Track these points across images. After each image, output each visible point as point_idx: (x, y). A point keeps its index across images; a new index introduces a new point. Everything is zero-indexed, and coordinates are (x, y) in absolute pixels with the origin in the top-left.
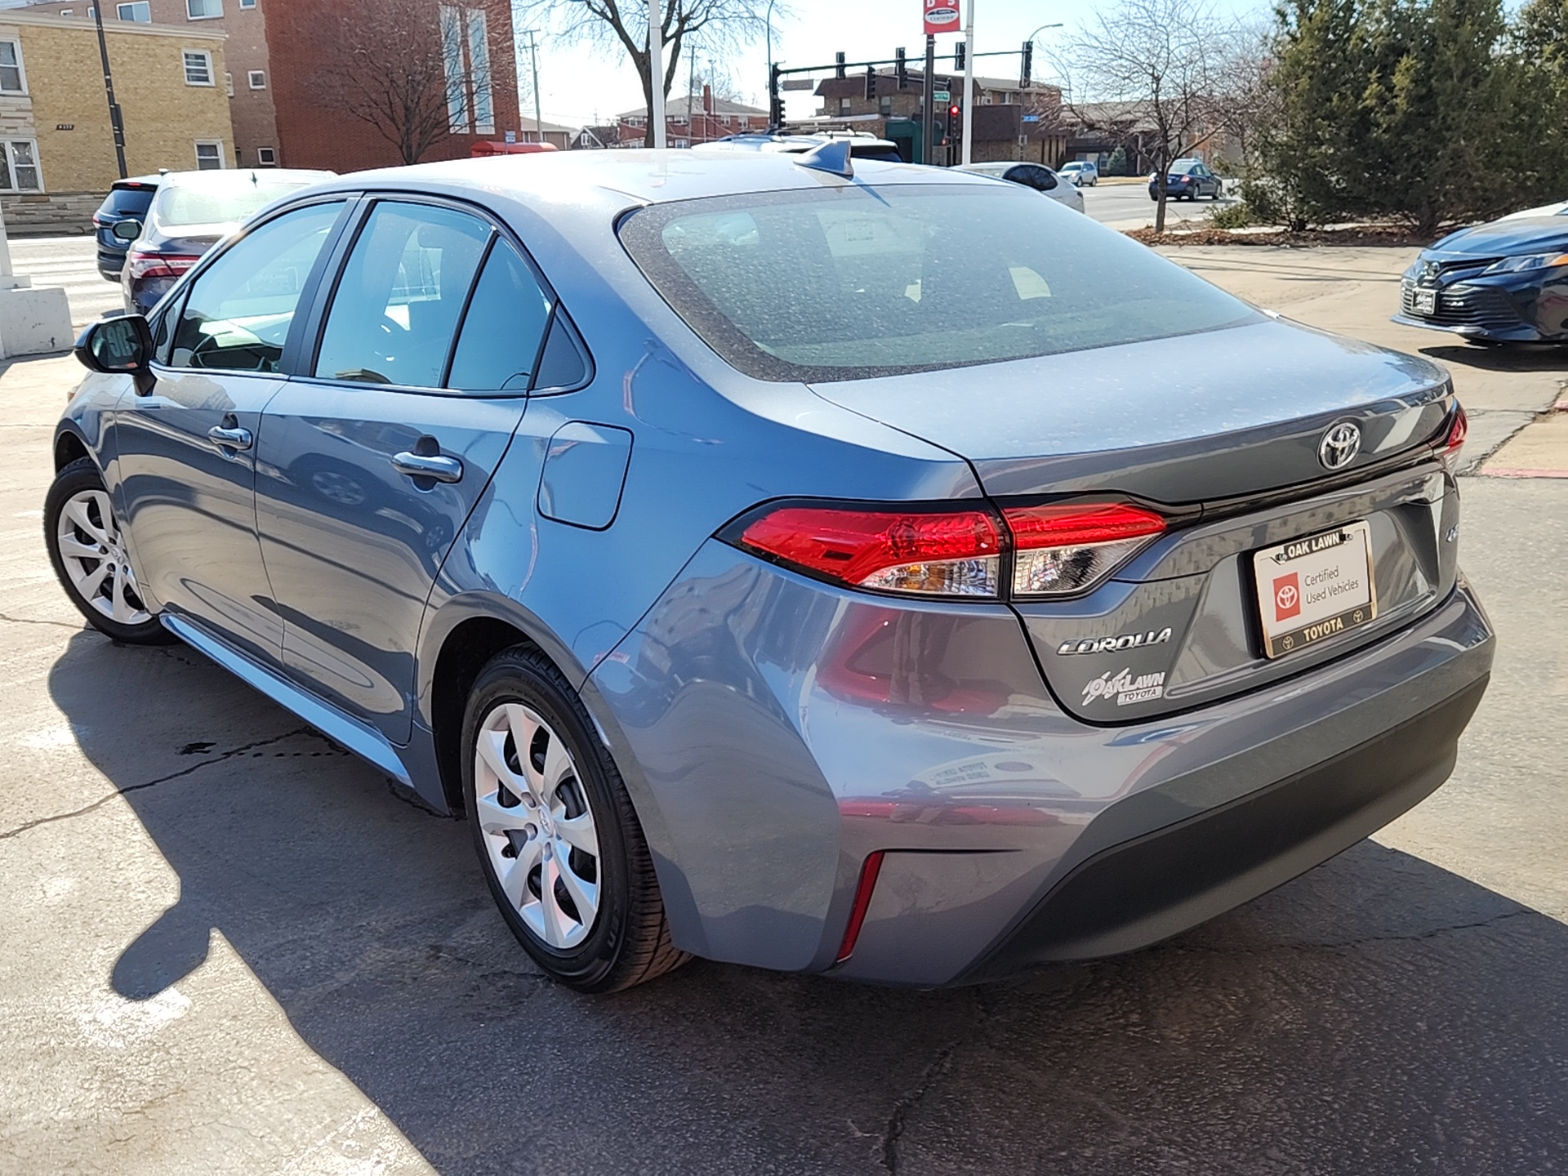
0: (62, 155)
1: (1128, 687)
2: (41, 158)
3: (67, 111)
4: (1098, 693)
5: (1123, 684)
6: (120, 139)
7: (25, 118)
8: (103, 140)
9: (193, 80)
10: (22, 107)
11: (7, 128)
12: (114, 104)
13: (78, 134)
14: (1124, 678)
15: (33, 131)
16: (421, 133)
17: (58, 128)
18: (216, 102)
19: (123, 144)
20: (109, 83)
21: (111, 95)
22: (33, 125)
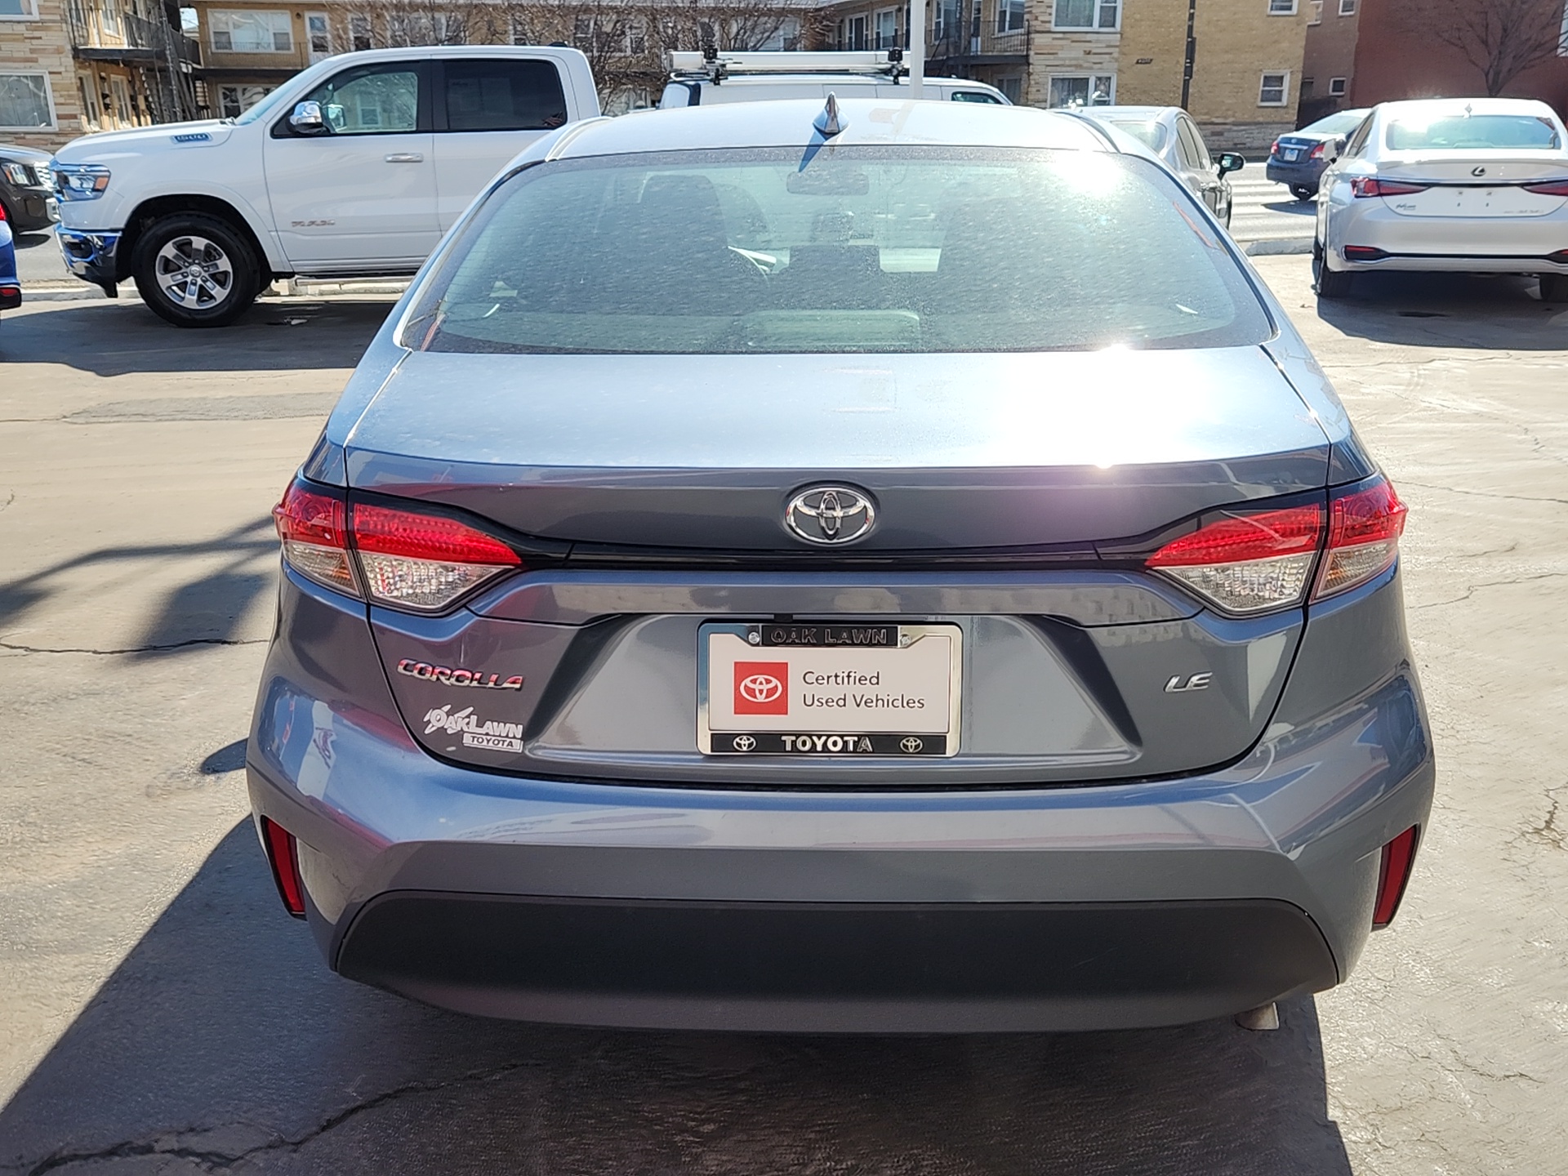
0: (1135, 88)
1: (473, 728)
2: (1117, 91)
3: (1150, 45)
4: (440, 725)
5: (468, 723)
6: (1189, 71)
7: (1111, 54)
8: (1176, 73)
9: (1277, 9)
10: (1112, 44)
11: (1095, 63)
12: (1192, 37)
13: (1154, 67)
14: (468, 716)
15: (1116, 65)
16: (1514, 57)
17: (1137, 63)
18: (1294, 32)
19: (1191, 77)
20: (1192, 16)
21: (1190, 28)
22: (1116, 60)
